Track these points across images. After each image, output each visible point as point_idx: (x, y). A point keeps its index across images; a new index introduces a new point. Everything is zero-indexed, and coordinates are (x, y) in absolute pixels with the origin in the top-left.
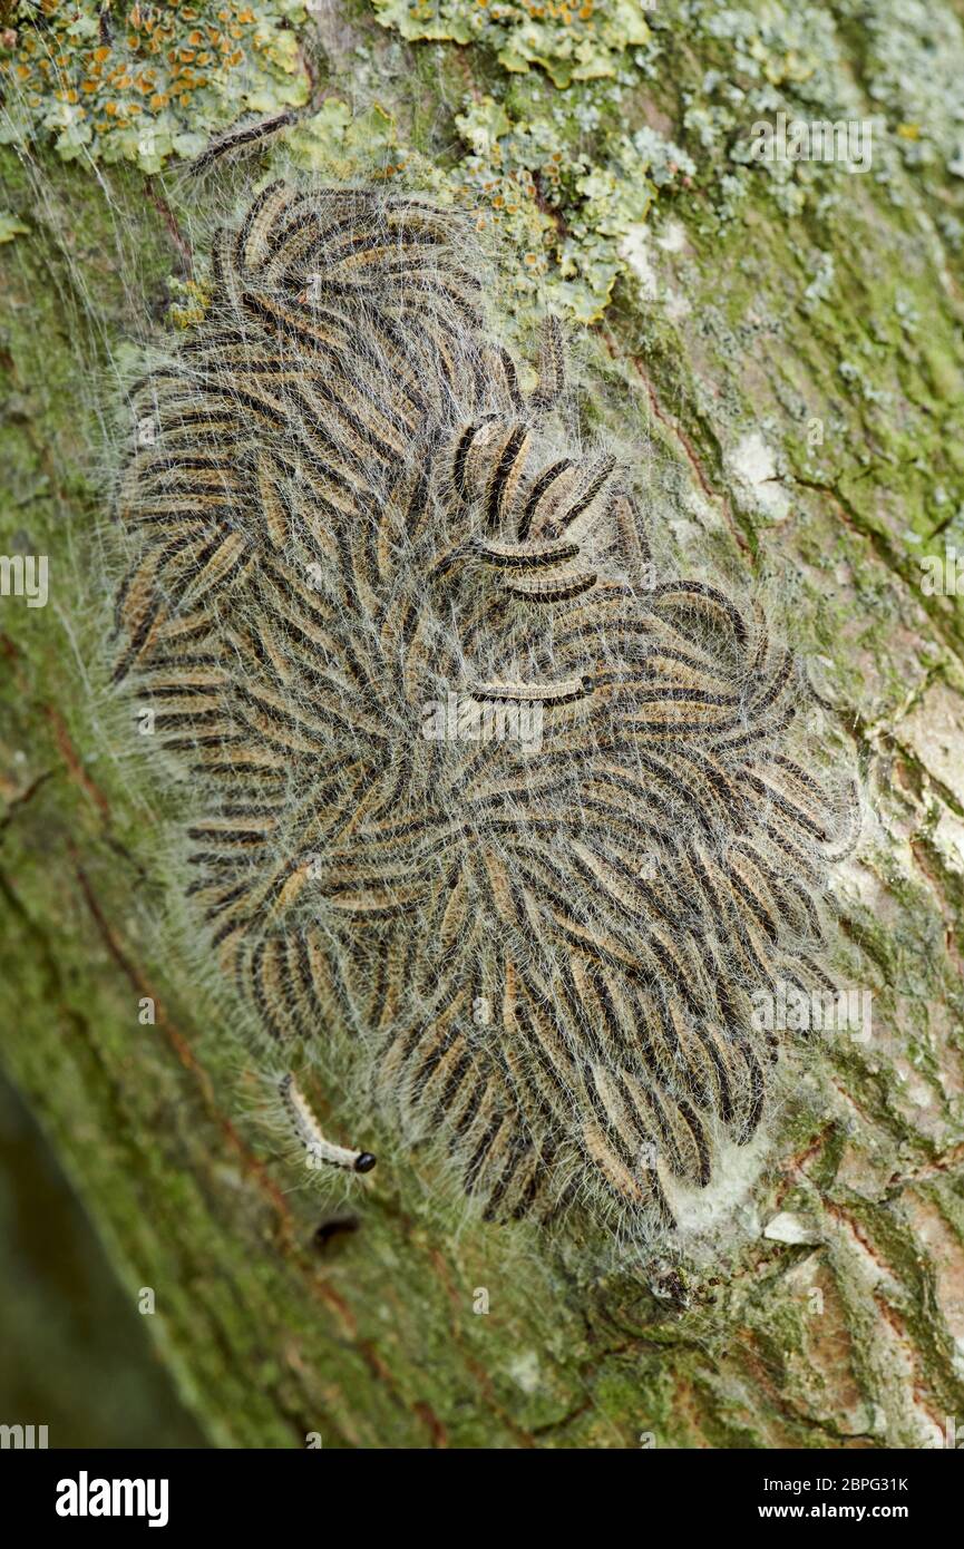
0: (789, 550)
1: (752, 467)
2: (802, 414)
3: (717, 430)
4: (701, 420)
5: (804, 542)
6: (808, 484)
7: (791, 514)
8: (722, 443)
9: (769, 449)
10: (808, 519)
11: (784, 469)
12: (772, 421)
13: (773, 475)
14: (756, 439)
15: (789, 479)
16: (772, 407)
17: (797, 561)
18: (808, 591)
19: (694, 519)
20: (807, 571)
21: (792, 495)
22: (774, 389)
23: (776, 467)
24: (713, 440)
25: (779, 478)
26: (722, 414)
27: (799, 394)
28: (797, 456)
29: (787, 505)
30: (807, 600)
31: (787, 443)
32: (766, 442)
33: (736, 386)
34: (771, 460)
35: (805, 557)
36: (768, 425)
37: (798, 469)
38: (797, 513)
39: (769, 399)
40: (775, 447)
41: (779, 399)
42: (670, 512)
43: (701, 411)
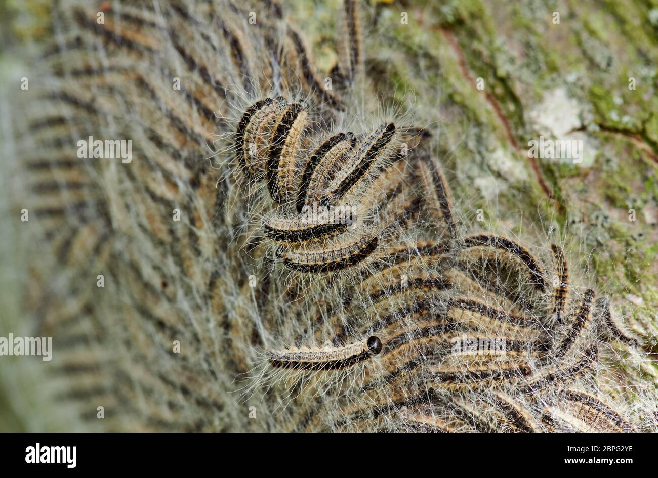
0: (595, 197)
1: (557, 120)
2: (609, 65)
3: (518, 89)
4: (503, 81)
5: (609, 187)
6: (615, 130)
7: (597, 161)
8: (523, 101)
9: (574, 102)
10: (615, 164)
11: (589, 118)
12: (576, 74)
13: (577, 124)
14: (560, 93)
15: (593, 128)
16: (578, 61)
17: (604, 206)
18: (614, 233)
19: (498, 175)
20: (614, 215)
21: (596, 142)
22: (579, 43)
23: (581, 117)
24: (515, 99)
25: (583, 128)
26: (526, 74)
27: (607, 45)
28: (603, 105)
29: (593, 153)
30: (614, 242)
31: (592, 94)
32: (571, 95)
33: (539, 46)
34: (576, 111)
35: (611, 201)
36: (571, 78)
37: (603, 117)
38: (602, 160)
39: (575, 54)
40: (580, 100)
41: (584, 52)
42: (475, 171)
43: (501, 72)
